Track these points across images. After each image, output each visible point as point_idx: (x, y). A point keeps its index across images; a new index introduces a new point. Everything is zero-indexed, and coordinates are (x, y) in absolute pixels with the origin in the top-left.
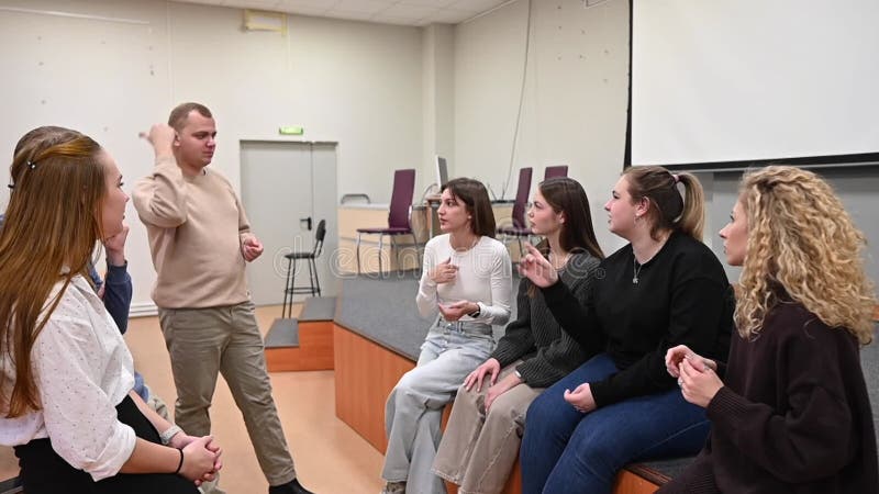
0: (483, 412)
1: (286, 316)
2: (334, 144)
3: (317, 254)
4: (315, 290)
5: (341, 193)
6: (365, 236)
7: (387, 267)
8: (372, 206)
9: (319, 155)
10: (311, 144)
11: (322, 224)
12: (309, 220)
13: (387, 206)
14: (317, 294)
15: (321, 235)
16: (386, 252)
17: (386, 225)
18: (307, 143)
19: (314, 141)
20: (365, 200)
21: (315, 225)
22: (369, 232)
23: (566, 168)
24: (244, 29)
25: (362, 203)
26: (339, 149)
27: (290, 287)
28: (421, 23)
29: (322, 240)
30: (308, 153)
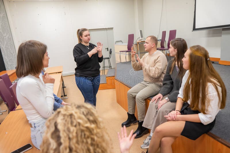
0: (157, 109)
1: (104, 74)
2: (112, 28)
3: (110, 57)
4: (110, 67)
5: (115, 41)
6: (122, 53)
7: (128, 60)
8: (123, 44)
9: (108, 31)
10: (107, 29)
11: (111, 49)
12: (108, 49)
13: (127, 44)
14: (111, 68)
15: (111, 53)
16: (127, 56)
17: (127, 49)
18: (105, 29)
19: (107, 28)
20: (121, 42)
21: (109, 50)
22: (123, 52)
23: (176, 30)
26: (114, 29)
27: (104, 66)
29: (111, 54)
30: (106, 31)
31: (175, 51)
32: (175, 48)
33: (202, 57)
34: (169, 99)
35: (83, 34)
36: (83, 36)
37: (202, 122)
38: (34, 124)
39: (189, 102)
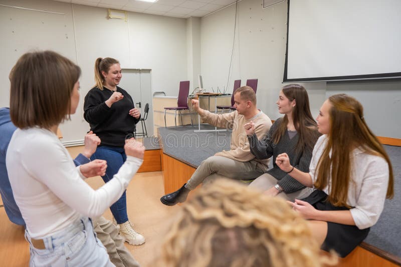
2: (149, 71)
3: (145, 118)
4: (145, 134)
5: (153, 93)
6: (168, 111)
7: (178, 124)
8: (167, 97)
9: (143, 75)
10: (140, 70)
11: (147, 106)
12: (140, 104)
13: (177, 97)
14: (146, 136)
15: (147, 110)
16: (178, 118)
17: (176, 106)
18: (137, 70)
19: (141, 69)
20: (163, 94)
21: (143, 106)
22: (170, 109)
23: (257, 80)
24: (108, 18)
25: (162, 96)
26: (152, 72)
28: (186, 17)
29: (147, 112)
30: (138, 74)
31: (289, 104)
32: (291, 101)
33: (353, 114)
34: (282, 187)
35: (109, 69)
36: (109, 72)
37: (358, 224)
38: (52, 239)
39: (327, 190)
